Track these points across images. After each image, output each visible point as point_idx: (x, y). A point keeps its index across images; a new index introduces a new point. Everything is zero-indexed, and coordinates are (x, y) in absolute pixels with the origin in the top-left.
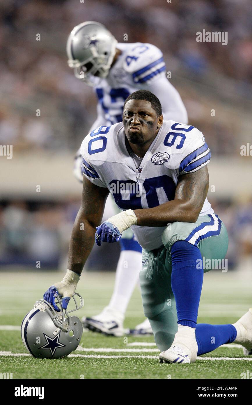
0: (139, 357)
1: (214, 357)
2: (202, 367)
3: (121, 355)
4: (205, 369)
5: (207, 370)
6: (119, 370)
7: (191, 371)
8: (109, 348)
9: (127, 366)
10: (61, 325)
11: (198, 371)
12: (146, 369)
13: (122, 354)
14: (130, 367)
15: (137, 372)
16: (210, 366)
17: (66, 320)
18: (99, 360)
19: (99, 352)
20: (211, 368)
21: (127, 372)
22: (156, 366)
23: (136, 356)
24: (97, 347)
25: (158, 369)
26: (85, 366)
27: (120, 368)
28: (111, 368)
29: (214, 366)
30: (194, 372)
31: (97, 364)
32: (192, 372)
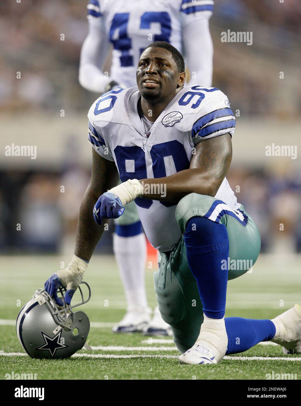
0: (156, 356)
1: (245, 356)
2: (231, 368)
3: (134, 354)
4: (234, 371)
5: (238, 372)
6: (132, 372)
7: (217, 374)
8: (120, 346)
9: (141, 368)
10: (63, 322)
11: (227, 374)
12: (164, 371)
13: (136, 352)
14: (146, 369)
15: (154, 374)
16: (241, 367)
17: (69, 316)
18: (109, 359)
19: (108, 350)
20: (242, 370)
21: (142, 375)
22: (176, 368)
23: (152, 355)
24: (106, 344)
25: (178, 370)
26: (91, 368)
27: (133, 370)
28: (123, 370)
29: (245, 367)
30: (222, 374)
31: (106, 365)
32: (219, 374)
